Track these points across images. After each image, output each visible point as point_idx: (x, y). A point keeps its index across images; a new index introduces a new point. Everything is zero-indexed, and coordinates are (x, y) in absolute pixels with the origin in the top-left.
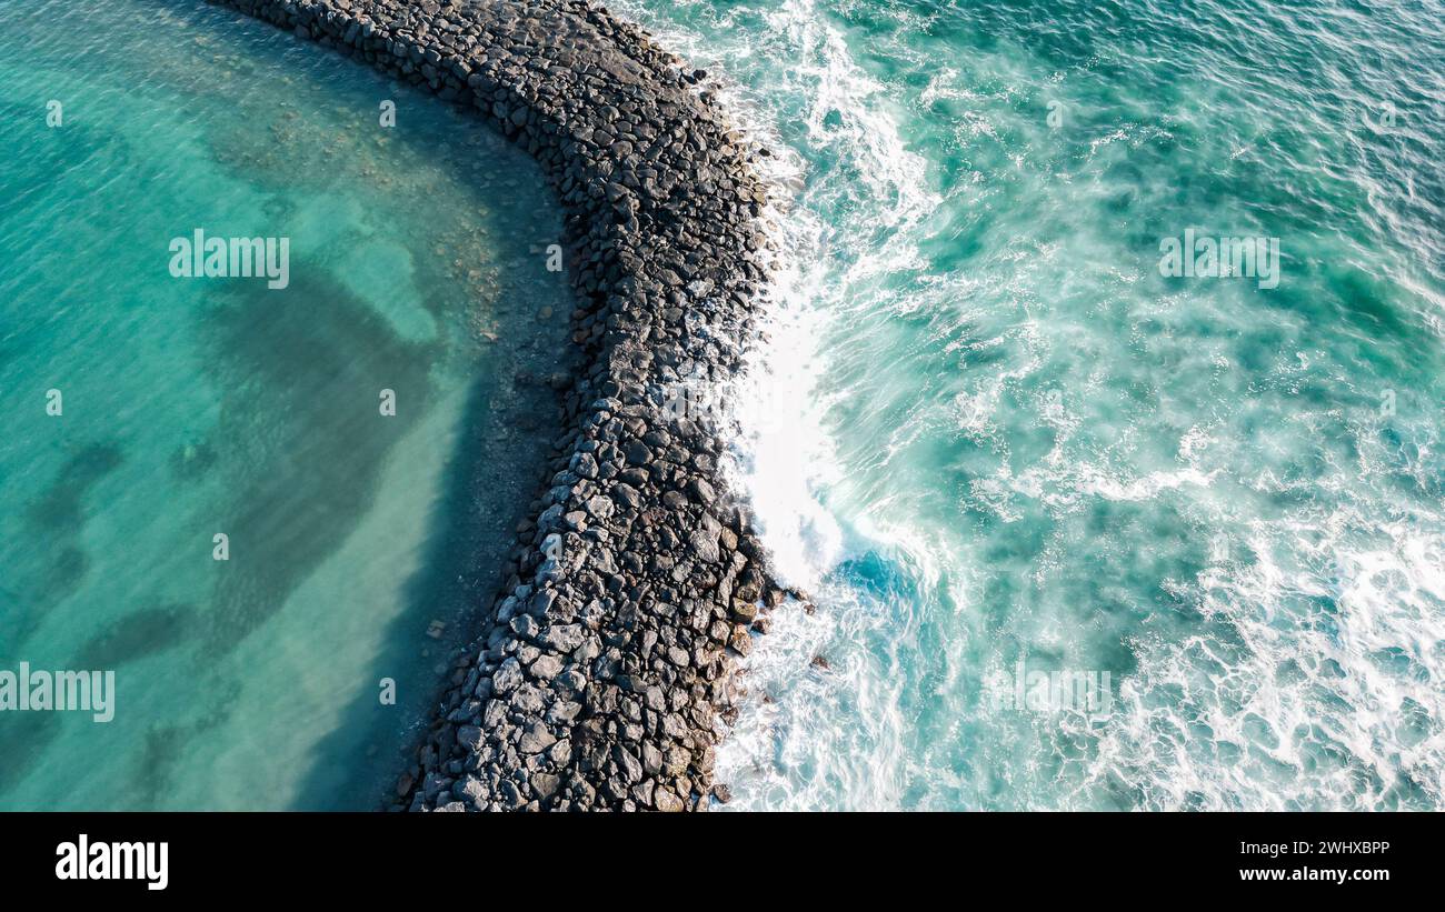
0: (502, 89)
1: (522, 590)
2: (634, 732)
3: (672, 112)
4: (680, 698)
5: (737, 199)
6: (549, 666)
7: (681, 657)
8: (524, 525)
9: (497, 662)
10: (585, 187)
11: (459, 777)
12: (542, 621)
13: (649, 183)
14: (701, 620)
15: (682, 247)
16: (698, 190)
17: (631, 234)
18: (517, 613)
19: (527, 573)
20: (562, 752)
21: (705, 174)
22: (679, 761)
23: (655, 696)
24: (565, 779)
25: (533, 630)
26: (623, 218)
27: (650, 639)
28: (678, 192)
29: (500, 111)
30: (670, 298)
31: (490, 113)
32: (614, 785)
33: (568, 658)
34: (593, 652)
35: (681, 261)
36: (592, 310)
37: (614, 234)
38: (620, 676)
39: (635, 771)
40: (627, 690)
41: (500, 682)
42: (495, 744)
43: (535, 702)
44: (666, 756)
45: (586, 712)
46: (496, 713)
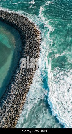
0: (15, 24)
1: (18, 68)
2: (26, 79)
3: (30, 27)
4: (30, 77)
5: (35, 35)
6: (20, 74)
7: (30, 74)
8: (18, 63)
9: (16, 74)
10: (22, 34)
11: (14, 82)
12: (20, 71)
13: (28, 34)
14: (32, 71)
15: (31, 40)
16: (32, 34)
17: (26, 38)
18: (18, 70)
19: (18, 67)
20: (21, 80)
21: (33, 33)
22: (30, 81)
23: (28, 76)
24: (21, 82)
25: (19, 72)
26: (26, 37)
27: (28, 72)
28: (30, 35)
29: (15, 26)
30: (29, 44)
31: (14, 27)
32: (25, 83)
33: (22, 74)
34: (23, 73)
35: (30, 41)
36: (23, 45)
37: (25, 38)
38: (25, 75)
39: (26, 82)
40: (26, 76)
41: (17, 75)
42: (16, 80)
43: (19, 77)
44: (29, 81)
45: (23, 78)
46: (16, 78)
